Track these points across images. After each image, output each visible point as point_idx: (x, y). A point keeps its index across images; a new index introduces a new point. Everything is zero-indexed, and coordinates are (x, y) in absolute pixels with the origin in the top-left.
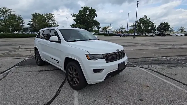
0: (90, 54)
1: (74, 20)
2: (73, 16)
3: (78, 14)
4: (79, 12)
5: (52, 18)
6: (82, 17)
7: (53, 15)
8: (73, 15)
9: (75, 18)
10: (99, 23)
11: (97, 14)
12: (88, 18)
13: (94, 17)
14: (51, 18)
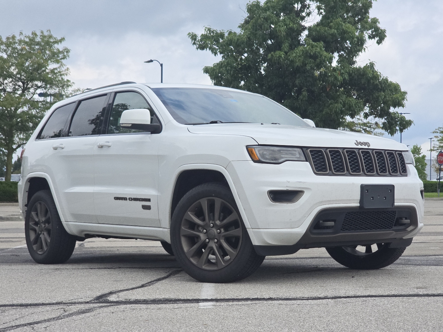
0: (259, 145)
1: (207, 70)
2: (202, 47)
3: (239, 31)
4: (246, 15)
5: (52, 66)
6: (269, 49)
7: (60, 47)
8: (204, 37)
9: (219, 58)
10: (395, 88)
11: (381, 26)
12: (314, 57)
13: (359, 45)
14: (40, 66)
